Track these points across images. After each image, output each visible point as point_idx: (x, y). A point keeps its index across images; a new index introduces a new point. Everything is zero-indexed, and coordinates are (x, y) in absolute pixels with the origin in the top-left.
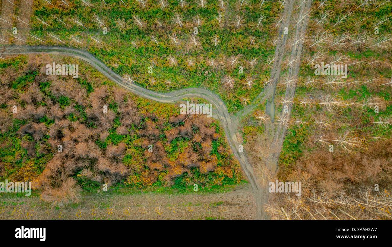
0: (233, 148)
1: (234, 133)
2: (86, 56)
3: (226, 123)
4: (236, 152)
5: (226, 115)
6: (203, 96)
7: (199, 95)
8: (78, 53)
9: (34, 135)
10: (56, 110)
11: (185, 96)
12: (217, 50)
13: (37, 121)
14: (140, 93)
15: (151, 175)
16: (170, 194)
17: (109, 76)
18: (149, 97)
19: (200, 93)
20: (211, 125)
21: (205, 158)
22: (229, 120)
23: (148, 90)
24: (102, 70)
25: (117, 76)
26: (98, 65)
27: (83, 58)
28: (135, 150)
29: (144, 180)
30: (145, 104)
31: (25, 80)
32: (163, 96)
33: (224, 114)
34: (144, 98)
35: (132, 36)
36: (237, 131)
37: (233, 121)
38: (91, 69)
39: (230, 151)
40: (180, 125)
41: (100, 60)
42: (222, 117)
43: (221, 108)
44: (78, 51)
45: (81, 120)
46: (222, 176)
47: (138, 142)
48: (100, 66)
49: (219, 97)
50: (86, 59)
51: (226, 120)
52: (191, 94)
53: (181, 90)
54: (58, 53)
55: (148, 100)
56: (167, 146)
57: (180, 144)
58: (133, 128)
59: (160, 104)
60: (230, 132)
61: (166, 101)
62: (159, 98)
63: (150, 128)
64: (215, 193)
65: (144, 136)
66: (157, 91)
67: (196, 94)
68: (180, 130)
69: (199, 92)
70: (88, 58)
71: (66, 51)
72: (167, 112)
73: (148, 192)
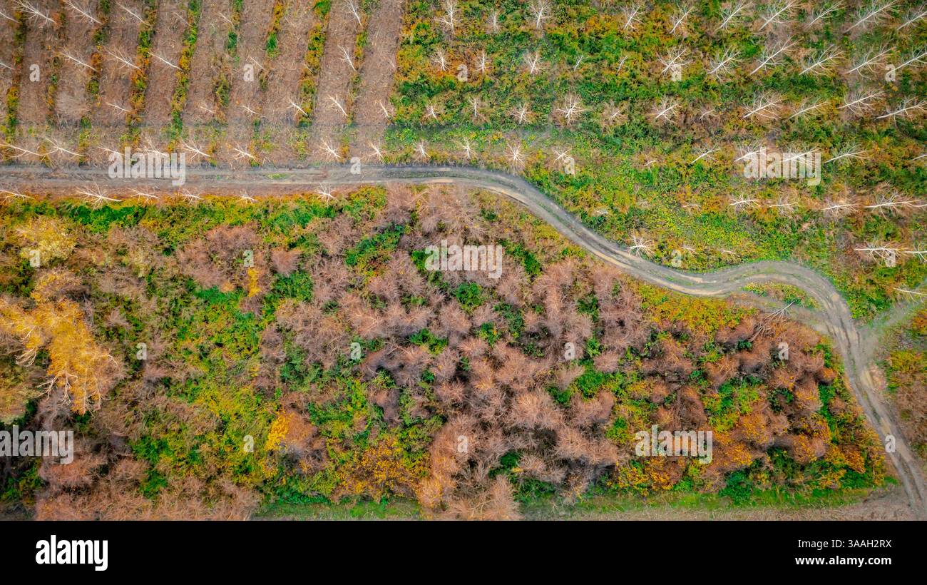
0: (863, 401)
1: (865, 368)
2: (516, 188)
3: (847, 344)
4: (870, 412)
5: (848, 324)
6: (793, 279)
7: (784, 278)
8: (499, 182)
9: (400, 374)
10: (454, 317)
11: (751, 281)
12: (828, 172)
13: (405, 340)
14: (643, 274)
15: (670, 464)
16: (711, 510)
17: (572, 235)
18: (665, 283)
19: (785, 274)
20: (815, 350)
21: (805, 426)
22: (853, 336)
23: (665, 266)
24: (556, 221)
25: (590, 234)
26: (544, 207)
27: (508, 192)
28: (633, 409)
29: (655, 478)
30: (657, 299)
31: (376, 245)
32: (698, 280)
33: (842, 323)
34: (655, 286)
35: (629, 140)
36: (872, 361)
37: (864, 339)
38: (532, 219)
39: (859, 408)
40: (739, 350)
41: (552, 198)
42: (837, 330)
43: (835, 308)
44: (499, 176)
45: (511, 339)
46: (840, 469)
47: (640, 389)
48: (549, 211)
49: (832, 282)
50: (516, 195)
51: (847, 335)
52: (764, 277)
53: (741, 267)
54: (450, 181)
55: (662, 290)
56: (710, 397)
57: (742, 391)
58: (630, 356)
59: (692, 299)
60: (857, 364)
61: (704, 293)
62: (688, 284)
63: (672, 357)
64: (818, 508)
65: (653, 374)
66: (684, 269)
67: (776, 277)
68: (740, 360)
69: (783, 271)
70: (523, 192)
71: (471, 177)
72: (712, 320)
73: (659, 503)
